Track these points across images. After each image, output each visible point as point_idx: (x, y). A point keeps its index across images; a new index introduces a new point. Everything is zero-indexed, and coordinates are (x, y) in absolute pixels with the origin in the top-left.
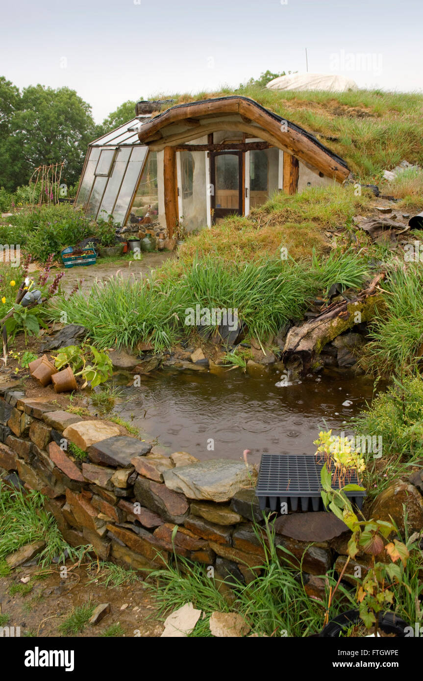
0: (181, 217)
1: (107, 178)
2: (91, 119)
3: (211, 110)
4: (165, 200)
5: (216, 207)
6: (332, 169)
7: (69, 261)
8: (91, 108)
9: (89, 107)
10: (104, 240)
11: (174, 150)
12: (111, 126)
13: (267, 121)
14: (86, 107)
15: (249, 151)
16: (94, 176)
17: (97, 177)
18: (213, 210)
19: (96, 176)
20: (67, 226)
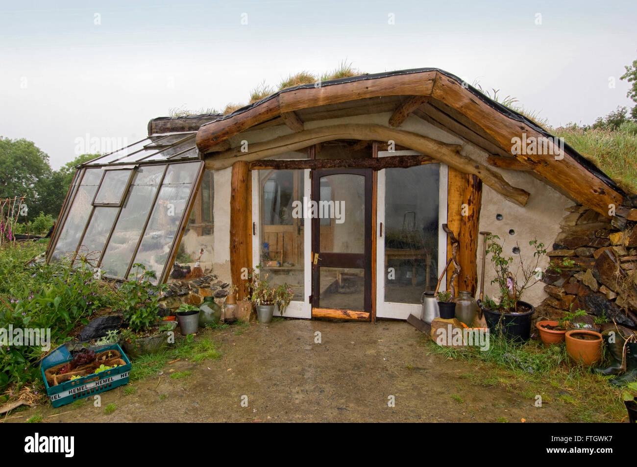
0: (257, 267)
1: (118, 210)
2: (48, 167)
3: (372, 92)
4: (232, 241)
5: (322, 251)
6: (595, 191)
7: (64, 390)
8: (49, 157)
9: (47, 156)
10: (138, 321)
11: (249, 166)
12: (68, 172)
13: (483, 111)
14: (44, 156)
15: (383, 170)
16: (92, 207)
17: (97, 209)
18: (317, 255)
19: (95, 206)
20: (57, 300)
